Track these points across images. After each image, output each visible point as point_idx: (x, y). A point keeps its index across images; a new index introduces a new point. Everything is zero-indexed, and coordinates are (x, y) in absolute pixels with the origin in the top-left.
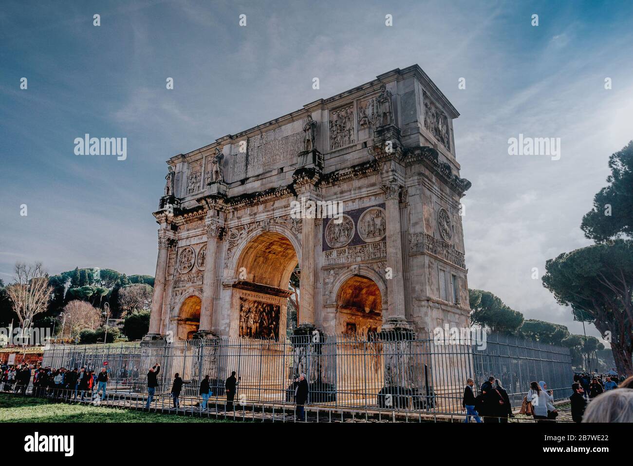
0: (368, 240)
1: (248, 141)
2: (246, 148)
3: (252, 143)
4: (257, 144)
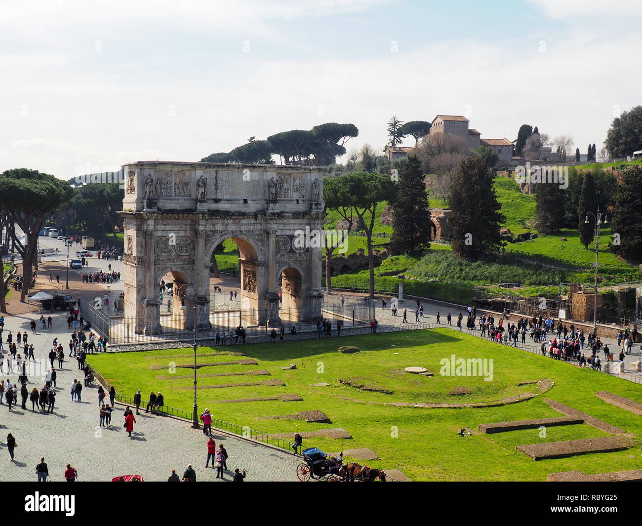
0: (297, 251)
1: (216, 172)
2: (215, 177)
3: (220, 175)
4: (224, 177)
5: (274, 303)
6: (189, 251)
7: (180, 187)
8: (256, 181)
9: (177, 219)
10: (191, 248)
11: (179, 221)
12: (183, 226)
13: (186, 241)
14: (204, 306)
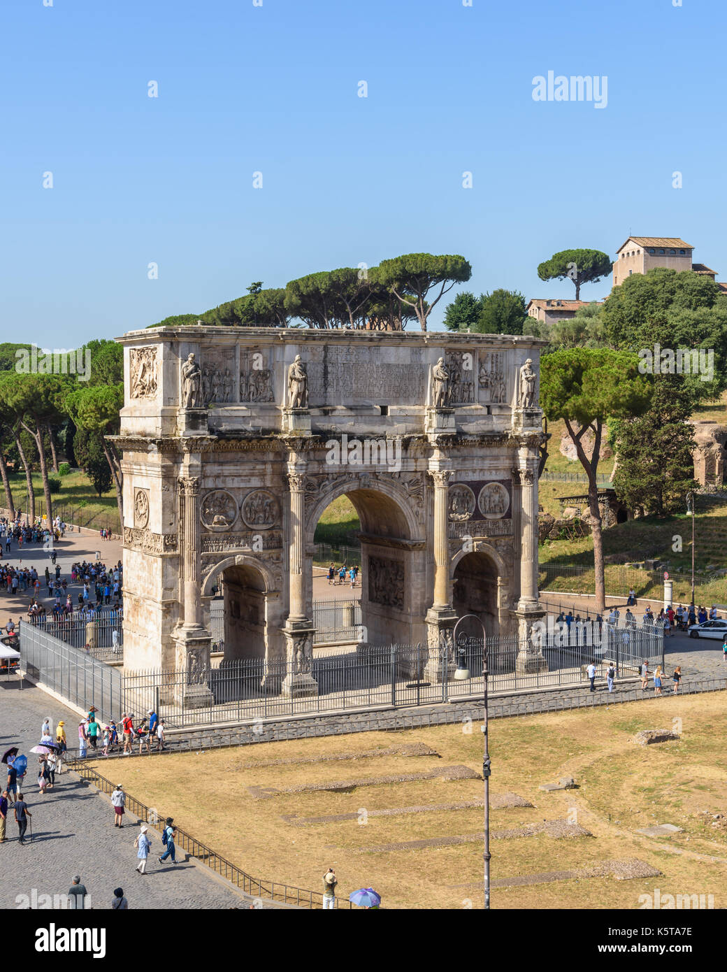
0: (489, 516)
1: (326, 349)
2: (322, 358)
3: (332, 355)
4: (341, 359)
5: (448, 631)
6: (270, 519)
7: (251, 381)
8: (406, 366)
9: (245, 451)
10: (274, 513)
11: (251, 456)
12: (258, 467)
13: (264, 498)
14: (305, 640)
